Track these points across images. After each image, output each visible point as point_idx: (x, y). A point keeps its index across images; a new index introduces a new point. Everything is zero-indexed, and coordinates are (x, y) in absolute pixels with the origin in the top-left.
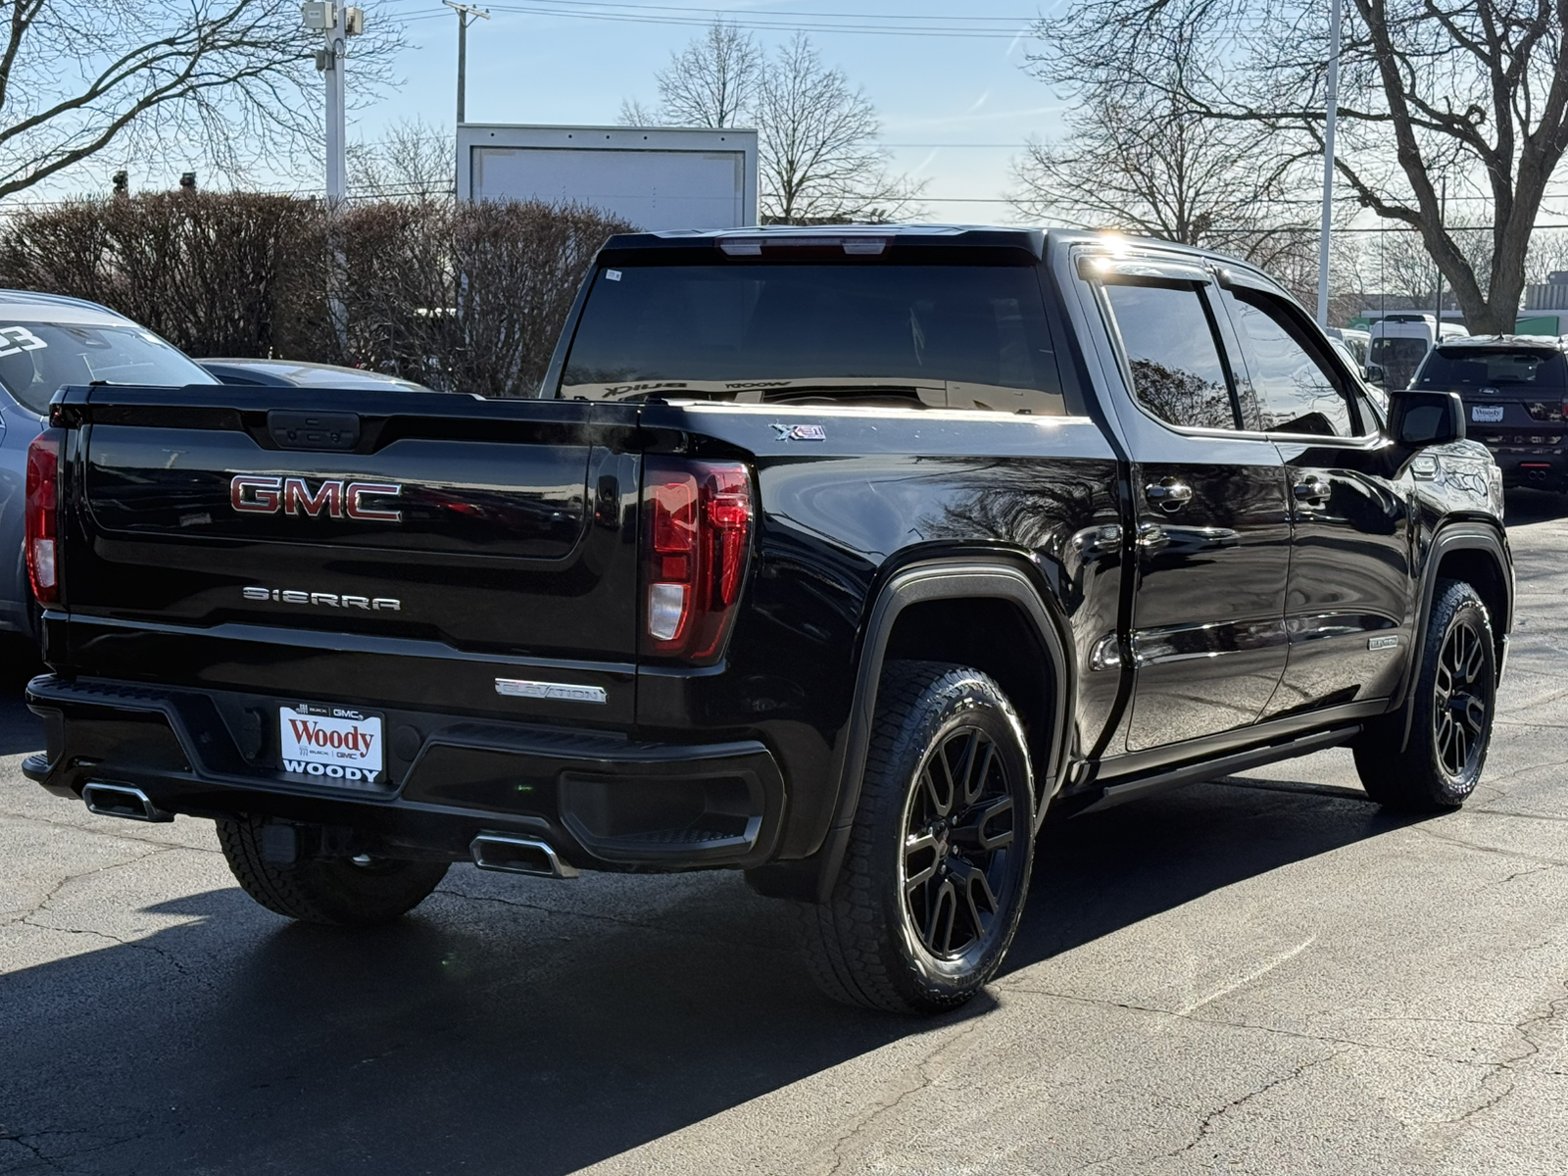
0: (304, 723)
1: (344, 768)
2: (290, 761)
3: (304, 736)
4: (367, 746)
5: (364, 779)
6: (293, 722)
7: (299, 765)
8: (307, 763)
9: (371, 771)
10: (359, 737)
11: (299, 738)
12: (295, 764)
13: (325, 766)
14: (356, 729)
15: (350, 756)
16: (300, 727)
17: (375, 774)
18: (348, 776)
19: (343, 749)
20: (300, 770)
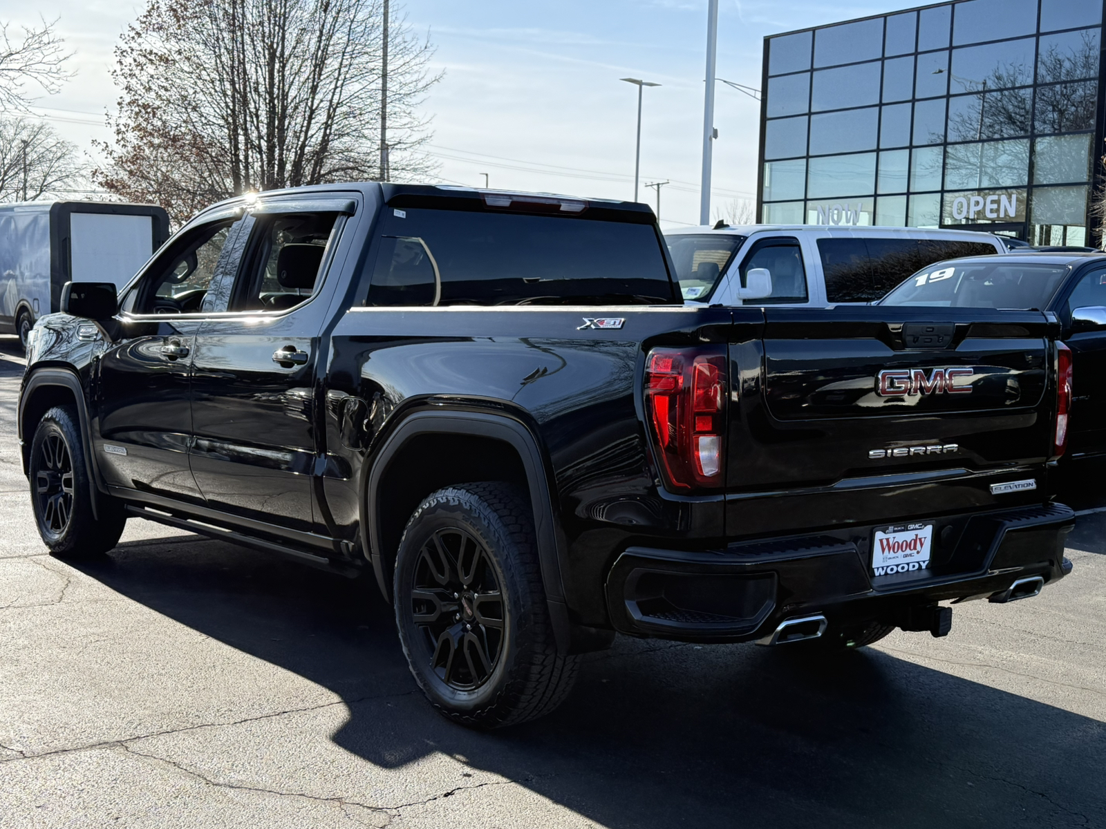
0: (888, 540)
1: (908, 564)
2: (878, 568)
3: (887, 549)
4: (922, 545)
5: (920, 568)
6: (881, 541)
7: (883, 569)
8: (888, 567)
9: (924, 562)
10: (918, 540)
11: (883, 550)
12: (880, 569)
13: (897, 566)
14: (917, 535)
15: (911, 555)
16: (885, 543)
17: (927, 563)
18: (911, 569)
19: (908, 551)
20: (883, 573)
